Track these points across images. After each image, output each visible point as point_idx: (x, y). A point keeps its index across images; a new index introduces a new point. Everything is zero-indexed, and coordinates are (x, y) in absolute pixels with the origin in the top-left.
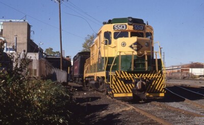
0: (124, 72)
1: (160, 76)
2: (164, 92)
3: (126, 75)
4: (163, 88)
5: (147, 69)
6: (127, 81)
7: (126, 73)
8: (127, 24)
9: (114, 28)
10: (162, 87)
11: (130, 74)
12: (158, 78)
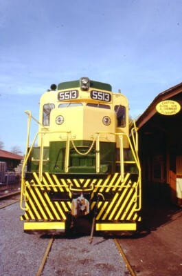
0: (51, 175)
1: (128, 186)
2: (136, 221)
3: (55, 183)
4: (134, 213)
5: (98, 171)
6: (58, 196)
7: (55, 177)
8: (79, 89)
9: (59, 97)
10: (134, 209)
11: (63, 180)
12: (123, 189)
